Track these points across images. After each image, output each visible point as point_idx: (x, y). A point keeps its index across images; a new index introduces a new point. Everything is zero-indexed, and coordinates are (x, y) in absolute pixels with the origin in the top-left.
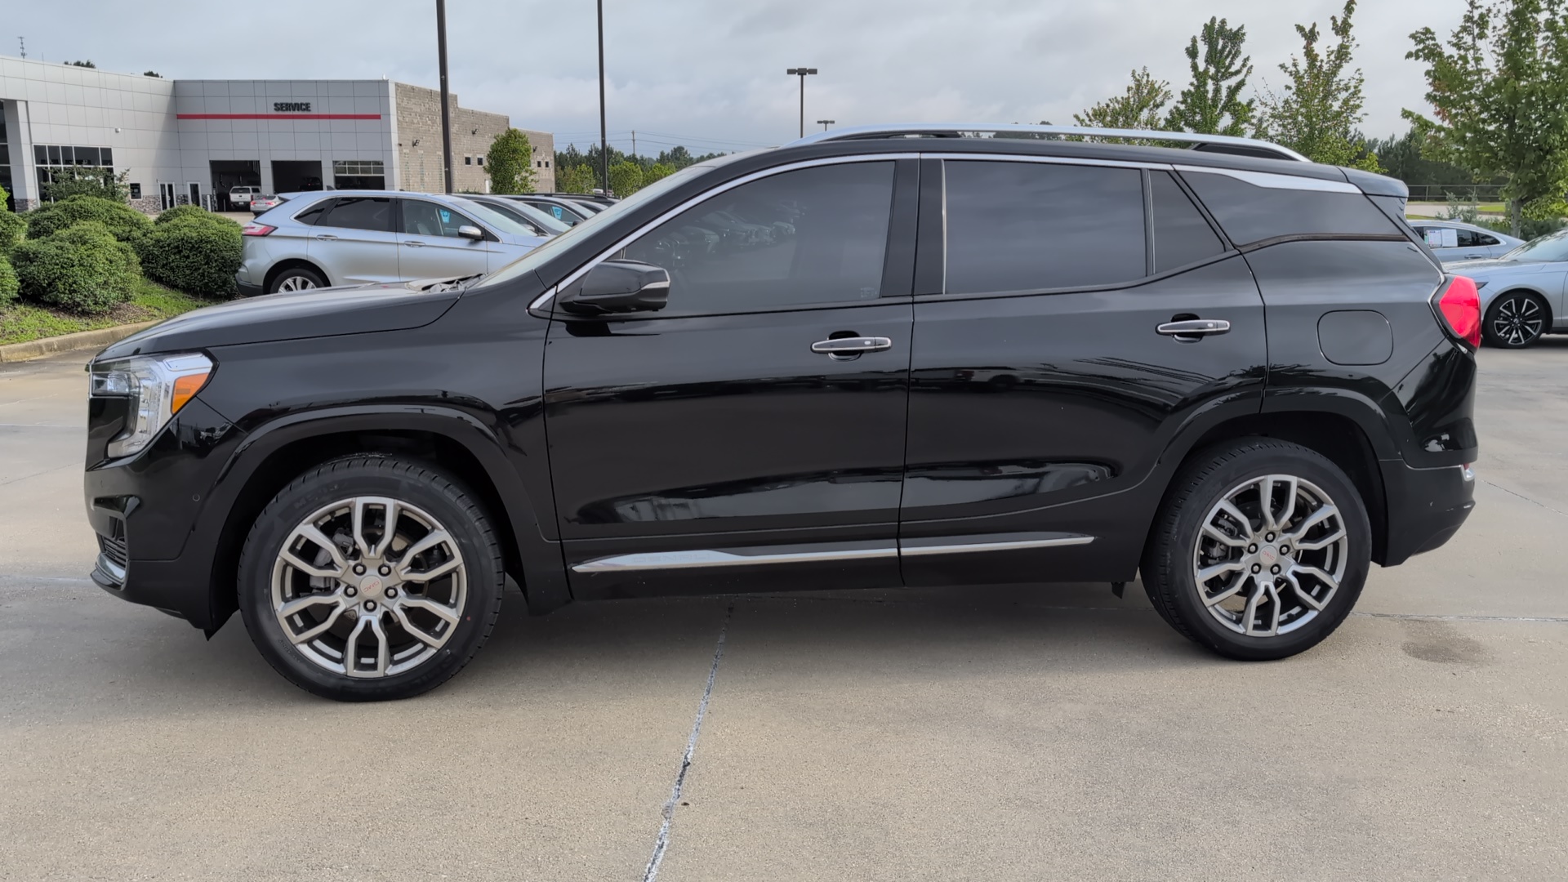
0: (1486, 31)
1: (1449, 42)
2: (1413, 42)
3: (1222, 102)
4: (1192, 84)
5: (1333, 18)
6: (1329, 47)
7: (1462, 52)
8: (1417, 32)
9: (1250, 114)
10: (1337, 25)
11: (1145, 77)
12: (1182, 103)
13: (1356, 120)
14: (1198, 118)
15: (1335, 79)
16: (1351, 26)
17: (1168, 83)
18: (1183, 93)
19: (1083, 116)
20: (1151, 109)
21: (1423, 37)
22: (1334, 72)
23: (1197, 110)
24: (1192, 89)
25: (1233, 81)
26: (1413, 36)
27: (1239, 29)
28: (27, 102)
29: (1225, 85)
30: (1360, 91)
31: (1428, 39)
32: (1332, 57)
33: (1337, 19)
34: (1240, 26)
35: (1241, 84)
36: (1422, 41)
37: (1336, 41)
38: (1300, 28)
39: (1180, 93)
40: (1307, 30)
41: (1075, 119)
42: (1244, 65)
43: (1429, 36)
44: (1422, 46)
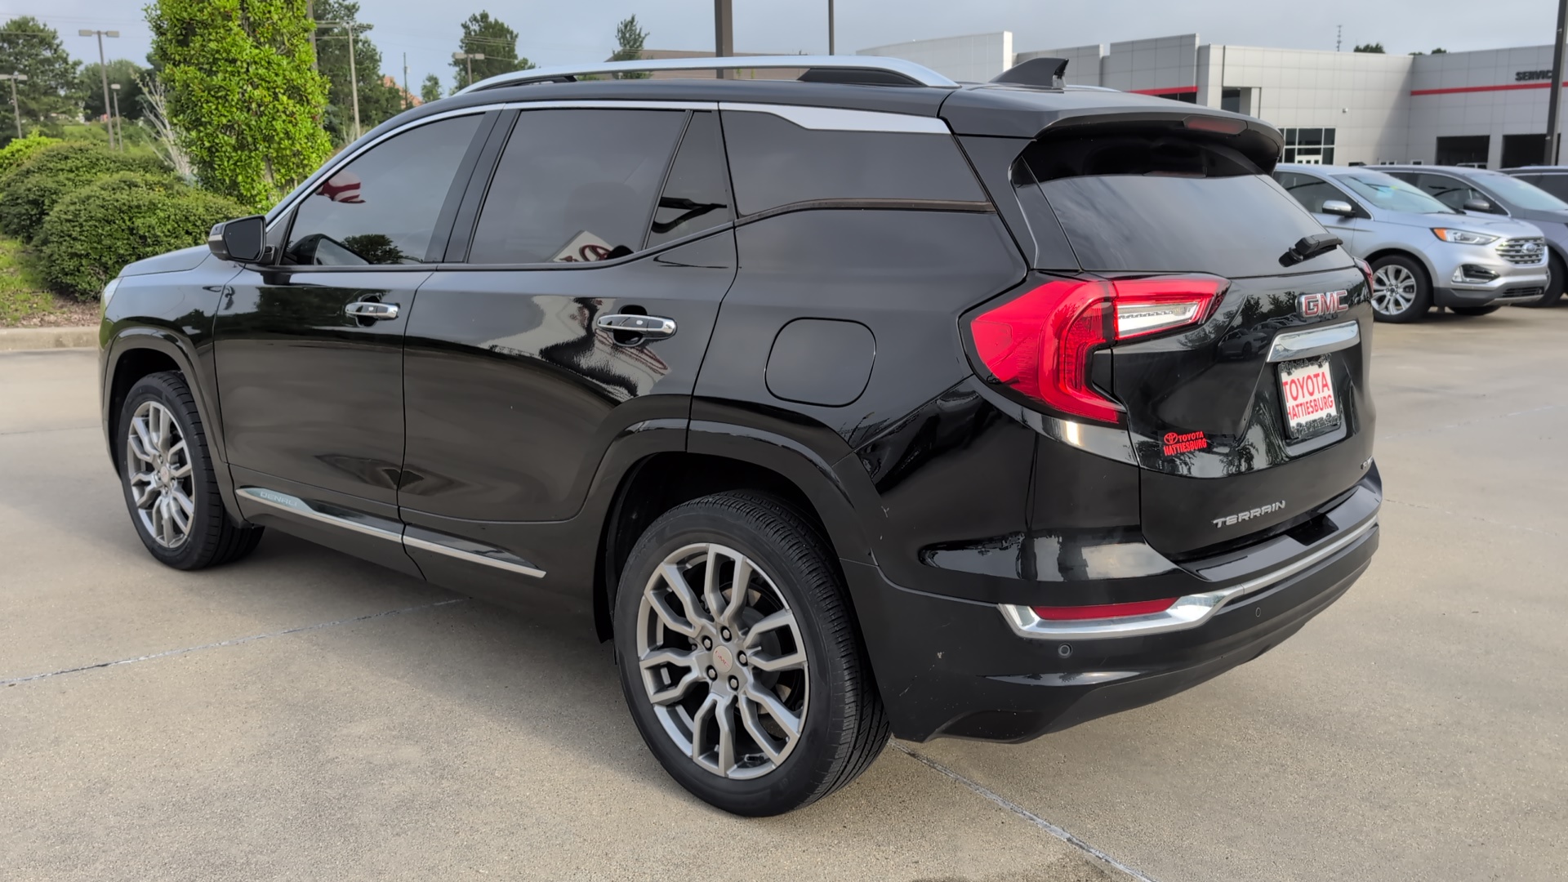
28: (1260, 88)
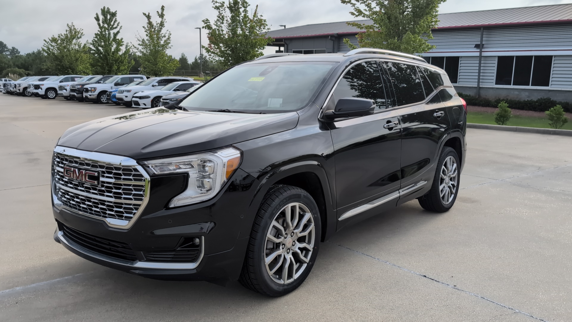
0: (224, 22)
1: (214, 24)
2: (203, 23)
3: (112, 38)
4: (99, 31)
5: (158, 12)
6: (156, 22)
7: (218, 28)
8: (204, 20)
9: (122, 43)
10: (159, 14)
11: (73, 26)
12: (96, 38)
13: (169, 48)
14: (103, 44)
15: (160, 33)
16: (164, 15)
17: (83, 30)
18: (96, 34)
19: (48, 40)
20: (77, 39)
21: (206, 22)
22: (159, 31)
23: (102, 41)
24: (99, 33)
25: (115, 31)
26: (203, 21)
27: (115, 12)
29: (112, 32)
30: (170, 38)
31: (208, 22)
32: (158, 25)
33: (159, 12)
34: (115, 11)
35: (118, 32)
36: (206, 23)
37: (159, 20)
38: (145, 14)
39: (94, 34)
40: (147, 14)
41: (45, 42)
42: (118, 25)
43: (208, 21)
44: (206, 25)
